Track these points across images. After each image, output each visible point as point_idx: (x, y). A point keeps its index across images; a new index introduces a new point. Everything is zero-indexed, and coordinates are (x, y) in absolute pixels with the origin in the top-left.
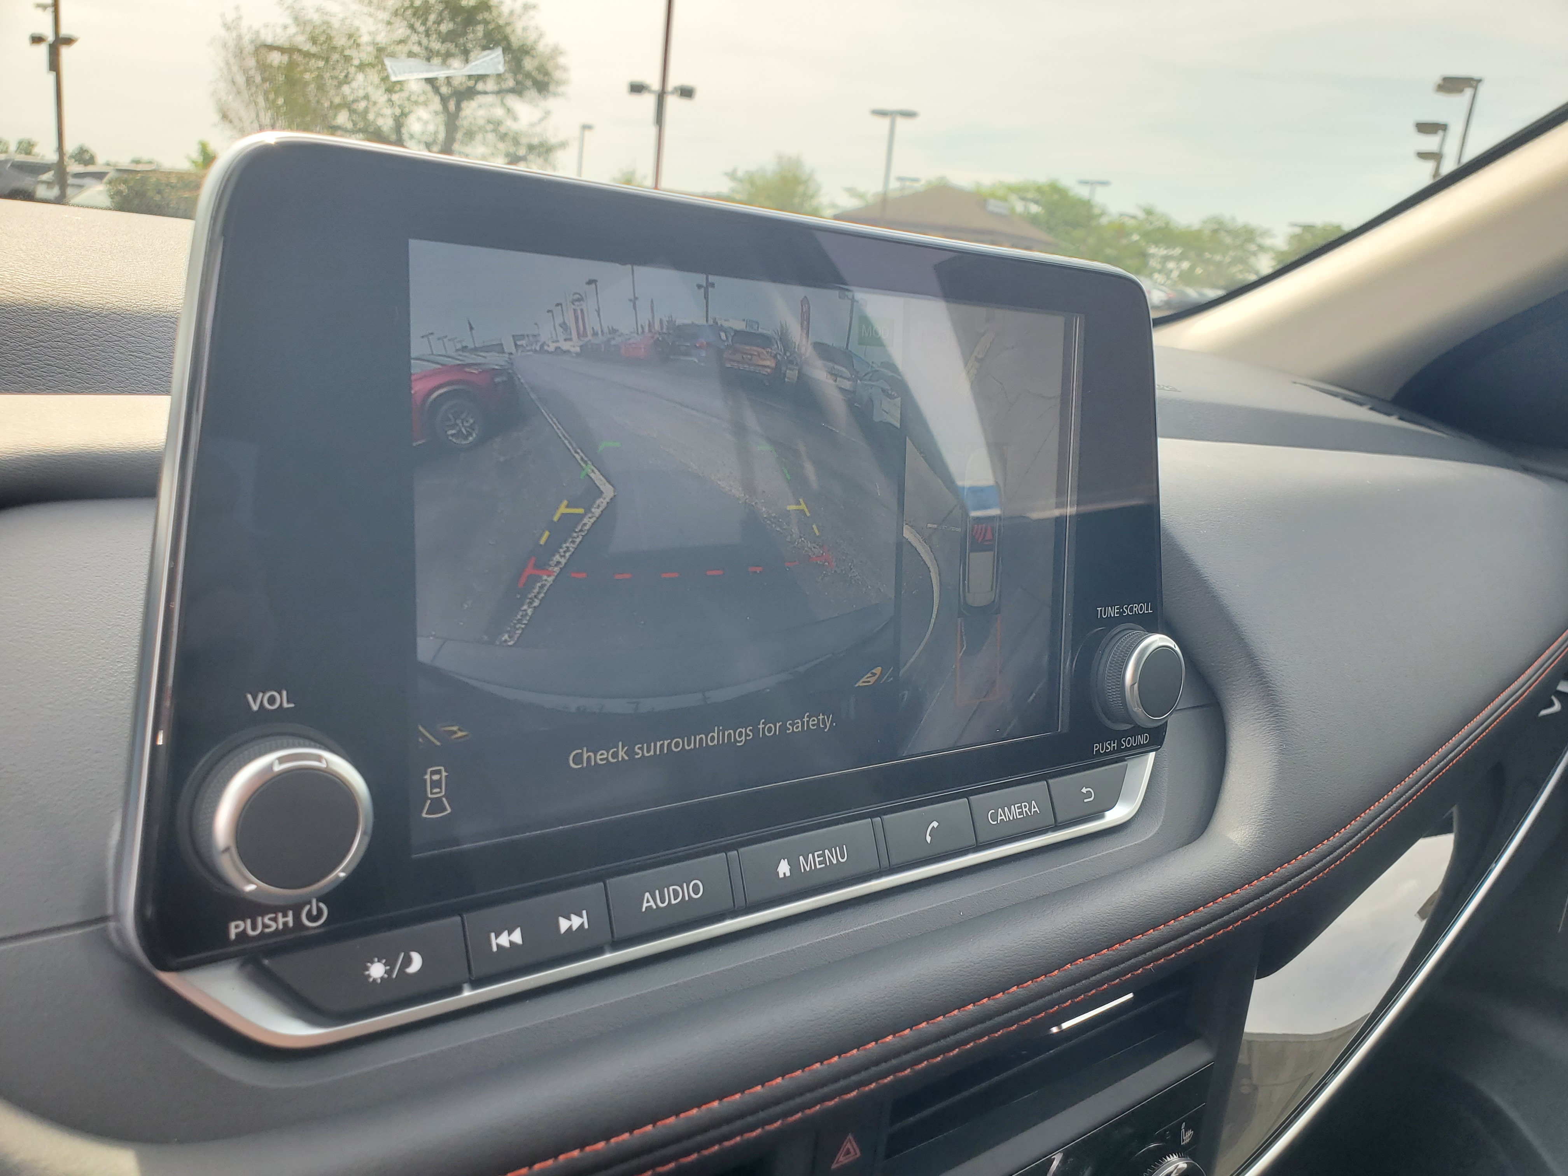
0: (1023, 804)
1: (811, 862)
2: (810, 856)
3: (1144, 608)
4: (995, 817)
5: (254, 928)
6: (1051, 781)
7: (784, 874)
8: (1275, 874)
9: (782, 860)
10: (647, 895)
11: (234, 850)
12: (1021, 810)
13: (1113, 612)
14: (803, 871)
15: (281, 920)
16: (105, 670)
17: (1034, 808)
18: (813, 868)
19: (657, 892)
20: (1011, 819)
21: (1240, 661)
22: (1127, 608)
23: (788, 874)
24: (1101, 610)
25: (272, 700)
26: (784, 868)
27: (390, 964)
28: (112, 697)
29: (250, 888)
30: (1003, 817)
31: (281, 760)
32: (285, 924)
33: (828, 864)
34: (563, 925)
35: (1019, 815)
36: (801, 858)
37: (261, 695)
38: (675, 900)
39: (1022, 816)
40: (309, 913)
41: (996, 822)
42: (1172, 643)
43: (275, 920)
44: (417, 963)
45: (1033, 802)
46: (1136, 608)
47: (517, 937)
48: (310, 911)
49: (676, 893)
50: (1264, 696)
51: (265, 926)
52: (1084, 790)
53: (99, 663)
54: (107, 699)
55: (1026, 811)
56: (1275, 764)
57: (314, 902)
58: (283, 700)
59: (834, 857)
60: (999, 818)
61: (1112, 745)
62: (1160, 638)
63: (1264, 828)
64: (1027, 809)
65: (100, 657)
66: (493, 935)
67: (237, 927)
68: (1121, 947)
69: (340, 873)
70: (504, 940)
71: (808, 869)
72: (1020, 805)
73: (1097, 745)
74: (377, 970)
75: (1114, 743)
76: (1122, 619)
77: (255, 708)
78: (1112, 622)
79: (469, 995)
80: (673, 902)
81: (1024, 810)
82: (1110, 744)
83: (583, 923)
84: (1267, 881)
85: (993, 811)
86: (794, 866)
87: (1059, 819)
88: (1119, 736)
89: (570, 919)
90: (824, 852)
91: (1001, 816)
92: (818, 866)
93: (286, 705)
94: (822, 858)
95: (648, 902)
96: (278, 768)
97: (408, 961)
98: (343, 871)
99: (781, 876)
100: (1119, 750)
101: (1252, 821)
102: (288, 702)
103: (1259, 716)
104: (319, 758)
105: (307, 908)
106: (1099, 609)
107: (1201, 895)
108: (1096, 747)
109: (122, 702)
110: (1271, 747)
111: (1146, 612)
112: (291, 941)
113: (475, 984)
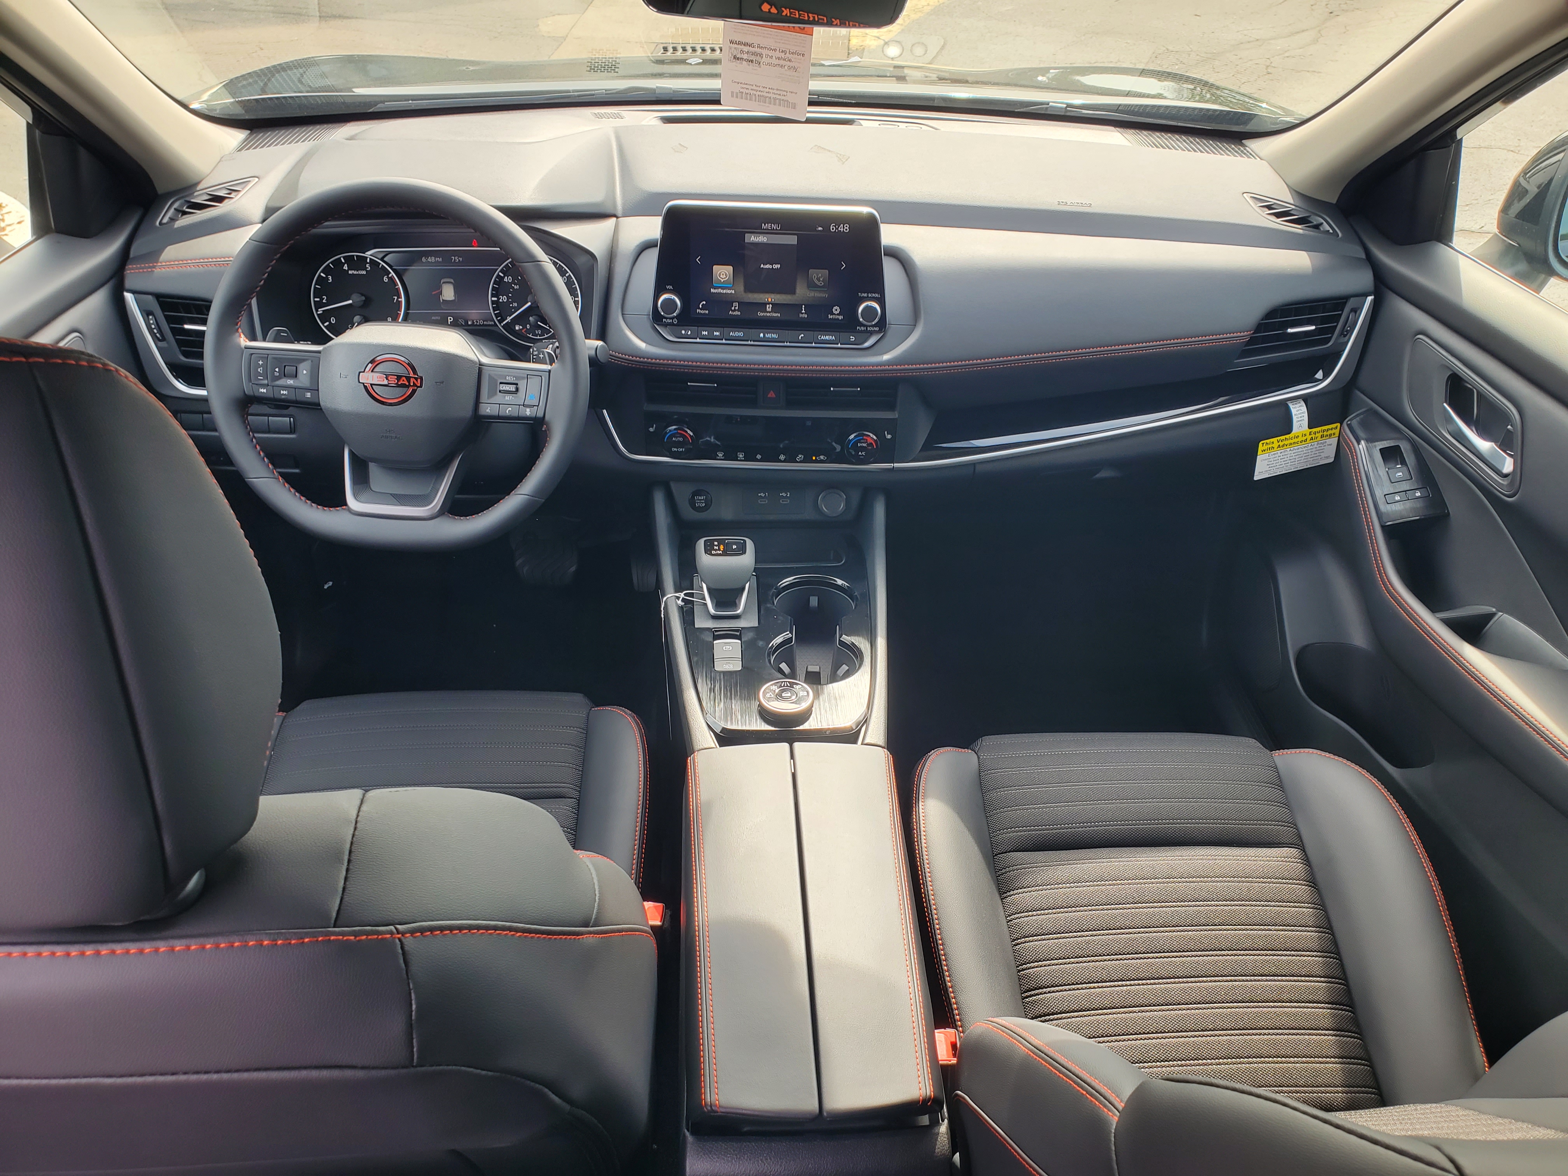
0: (830, 336)
1: (768, 336)
3: (870, 295)
6: (840, 333)
10: (732, 332)
11: (661, 308)
17: (833, 338)
19: (735, 333)
22: (865, 294)
24: (856, 294)
25: (668, 287)
26: (762, 335)
29: (664, 314)
32: (669, 321)
33: (772, 337)
37: (666, 286)
38: (739, 335)
39: (829, 339)
43: (667, 320)
44: (690, 333)
46: (867, 295)
47: (707, 333)
48: (672, 319)
52: (855, 337)
58: (671, 287)
61: (864, 329)
62: (870, 303)
66: (703, 332)
69: (675, 314)
70: (705, 333)
74: (683, 332)
75: (861, 329)
77: (666, 288)
78: (864, 297)
79: (698, 340)
83: (718, 334)
86: (764, 335)
87: (841, 342)
88: (862, 327)
89: (716, 333)
90: (772, 335)
91: (823, 338)
96: (668, 297)
97: (688, 332)
100: (867, 331)
104: (674, 297)
111: (877, 296)
112: (672, 324)
113: (700, 339)
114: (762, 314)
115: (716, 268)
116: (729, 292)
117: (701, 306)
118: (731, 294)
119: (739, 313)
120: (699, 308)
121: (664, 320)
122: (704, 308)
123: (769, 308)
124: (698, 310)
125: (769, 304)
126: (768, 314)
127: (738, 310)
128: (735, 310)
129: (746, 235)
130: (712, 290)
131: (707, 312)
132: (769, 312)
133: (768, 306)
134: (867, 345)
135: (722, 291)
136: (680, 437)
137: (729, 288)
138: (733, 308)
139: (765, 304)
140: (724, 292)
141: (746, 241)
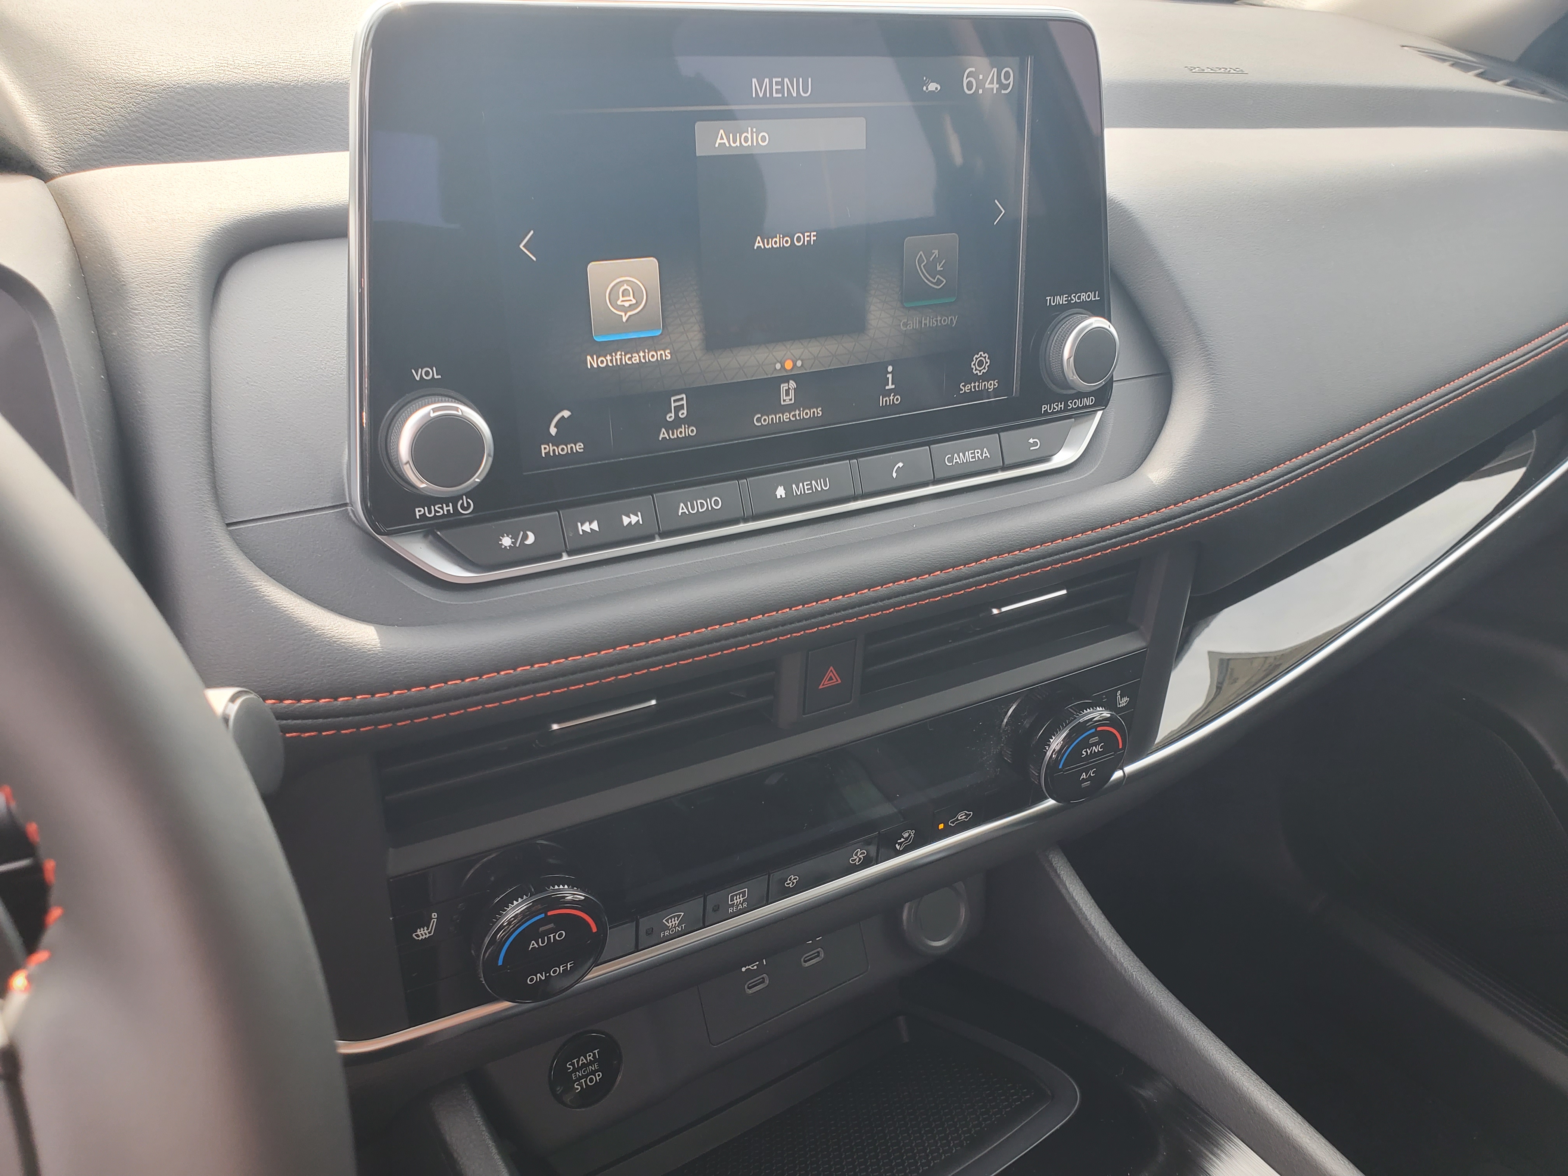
0: (976, 451)
1: (802, 489)
2: (801, 485)
3: (1092, 295)
4: (951, 460)
5: (430, 513)
6: (1001, 434)
7: (781, 496)
8: (1184, 505)
9: (780, 487)
10: (682, 505)
11: (411, 463)
12: (974, 455)
13: (1061, 300)
14: (795, 494)
15: (445, 509)
16: (329, 356)
17: (986, 453)
18: (803, 493)
19: (689, 503)
20: (965, 461)
21: (1188, 337)
22: (1075, 297)
23: (784, 496)
24: (1050, 299)
25: (427, 373)
26: (781, 492)
27: (515, 537)
28: (335, 373)
29: (423, 486)
30: (958, 460)
31: (434, 410)
32: (448, 511)
33: (814, 491)
34: (626, 520)
35: (972, 459)
36: (794, 486)
37: (420, 370)
38: (701, 509)
39: (974, 460)
40: (462, 506)
41: (951, 464)
42: (1106, 324)
43: (442, 508)
44: (531, 539)
45: (985, 449)
46: (1084, 297)
47: (595, 526)
48: (463, 503)
49: (702, 505)
50: (1204, 366)
51: (436, 511)
52: (1031, 441)
53: (324, 351)
54: (332, 374)
55: (978, 456)
56: (1201, 421)
57: (464, 497)
58: (434, 374)
59: (820, 486)
60: (955, 461)
61: (1059, 406)
62: (1095, 321)
63: (1180, 470)
64: (979, 455)
65: (325, 348)
66: (579, 524)
67: (420, 511)
68: (1032, 551)
69: (477, 479)
70: (587, 527)
71: (799, 493)
72: (973, 451)
73: (1046, 406)
74: (507, 541)
75: (1061, 404)
76: (1069, 305)
77: (418, 379)
78: (1061, 308)
79: (566, 560)
80: (700, 510)
81: (976, 455)
82: (1057, 406)
83: (639, 520)
84: (1175, 509)
85: (950, 456)
86: (788, 490)
87: (1006, 463)
88: (1065, 399)
89: (630, 517)
90: (811, 483)
91: (956, 459)
92: (807, 492)
93: (436, 377)
94: (810, 487)
95: (682, 509)
96: (432, 415)
97: (525, 537)
98: (477, 477)
99: (779, 497)
100: (1066, 409)
101: (1171, 464)
102: (437, 375)
103: (1197, 382)
104: (457, 409)
105: (461, 502)
106: (1048, 298)
107: (1109, 517)
108: (1045, 407)
109: (341, 376)
110: (1202, 407)
111: (1093, 299)
112: (453, 522)
113: (570, 554)
114: (766, 420)
115: (595, 269)
116: (653, 356)
117: (553, 431)
118: (660, 363)
119: (692, 431)
120: (550, 440)
121: (418, 512)
122: (566, 433)
123: (787, 393)
124: (545, 449)
125: (786, 379)
126: (786, 417)
127: (687, 421)
128: (678, 423)
129: (699, 126)
130: (592, 362)
131: (579, 447)
132: (789, 408)
133: (784, 387)
134: (1063, 457)
135: (626, 360)
136: (553, 931)
137: (652, 343)
138: (670, 417)
139: (773, 384)
140: (636, 359)
141: (697, 155)
